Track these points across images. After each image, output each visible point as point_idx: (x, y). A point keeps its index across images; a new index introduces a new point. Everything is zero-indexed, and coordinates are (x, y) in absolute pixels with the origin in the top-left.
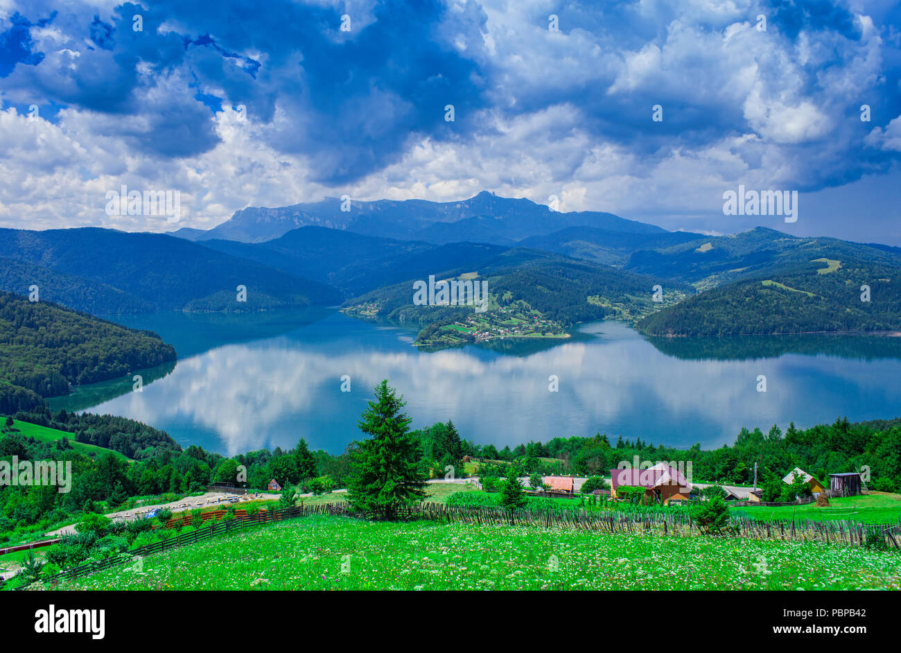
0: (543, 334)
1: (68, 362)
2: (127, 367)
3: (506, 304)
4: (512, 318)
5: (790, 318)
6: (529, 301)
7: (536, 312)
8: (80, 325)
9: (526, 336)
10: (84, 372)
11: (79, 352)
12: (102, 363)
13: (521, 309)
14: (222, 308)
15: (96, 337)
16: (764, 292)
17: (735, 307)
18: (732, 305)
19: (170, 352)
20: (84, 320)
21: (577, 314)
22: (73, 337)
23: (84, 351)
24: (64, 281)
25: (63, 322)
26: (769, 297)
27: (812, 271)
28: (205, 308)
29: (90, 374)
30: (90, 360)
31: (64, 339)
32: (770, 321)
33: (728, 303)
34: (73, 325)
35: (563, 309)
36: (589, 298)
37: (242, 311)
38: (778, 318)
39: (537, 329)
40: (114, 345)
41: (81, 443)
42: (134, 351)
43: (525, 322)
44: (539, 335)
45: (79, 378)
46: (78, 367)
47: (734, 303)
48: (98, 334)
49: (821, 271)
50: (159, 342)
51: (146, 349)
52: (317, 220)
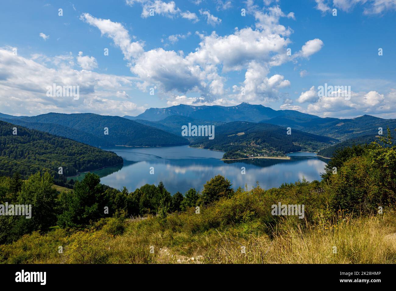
1: (77, 162)
2: (103, 165)
3: (259, 144)
4: (262, 150)
6: (268, 143)
7: (272, 147)
8: (83, 147)
10: (84, 166)
11: (81, 158)
12: (92, 163)
13: (265, 146)
19: (121, 160)
20: (85, 146)
21: (289, 149)
22: (79, 152)
23: (84, 157)
25: (76, 146)
29: (86, 167)
30: (86, 162)
31: (76, 152)
34: (80, 147)
35: (283, 146)
36: (293, 143)
40: (97, 156)
42: (106, 159)
45: (82, 168)
46: (81, 164)
48: (90, 151)
50: (116, 155)
51: (111, 158)
52: (178, 113)
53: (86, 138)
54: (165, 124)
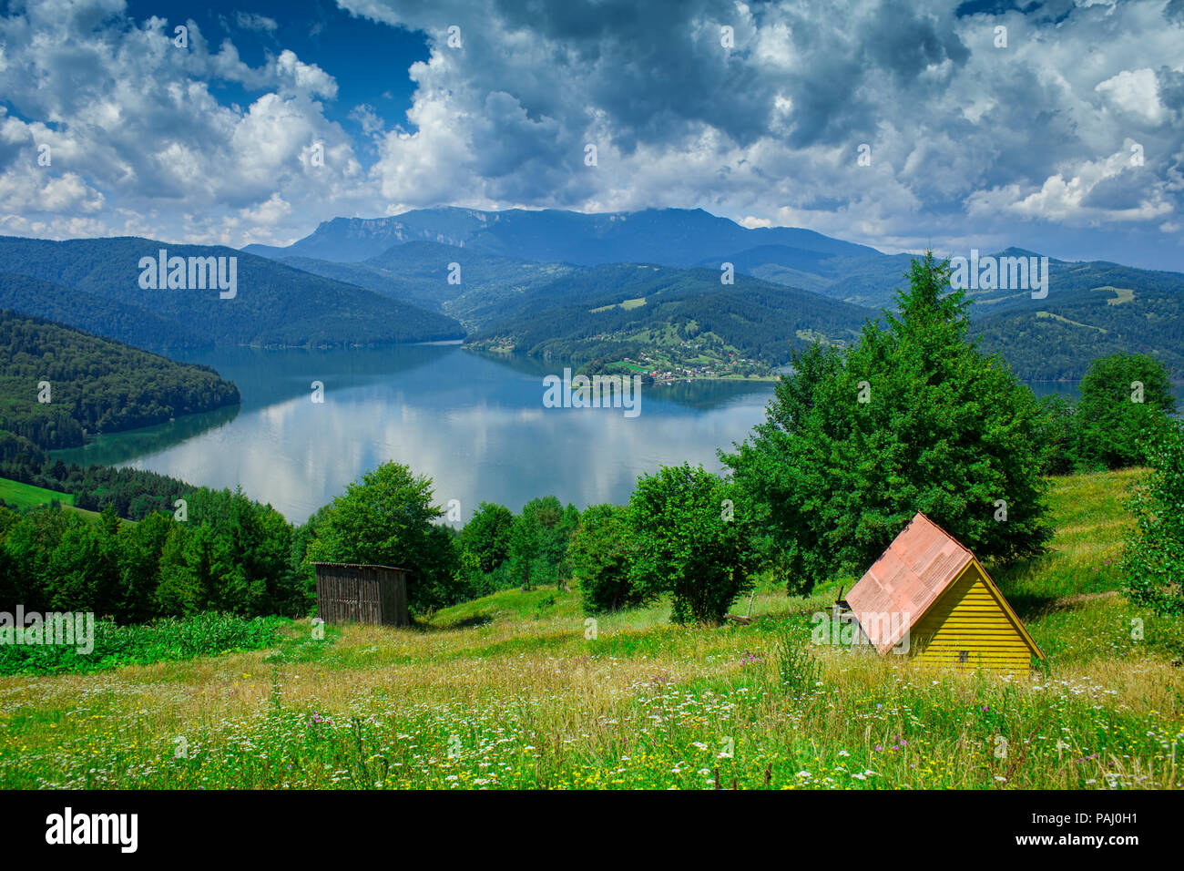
0: (747, 375)
1: (84, 401)
2: (170, 411)
3: (691, 336)
4: (700, 355)
5: (1082, 359)
6: (721, 333)
7: (731, 348)
8: (102, 352)
9: (721, 378)
10: (107, 415)
11: (99, 387)
12: (132, 404)
13: (711, 344)
14: (303, 343)
15: (125, 367)
16: (1043, 325)
17: (1006, 344)
18: (1002, 341)
19: (231, 392)
20: (110, 347)
21: (786, 352)
22: (91, 367)
23: (107, 386)
24: (89, 305)
25: (79, 347)
26: (1051, 332)
27: (1100, 300)
28: (280, 342)
29: (114, 418)
30: (115, 399)
31: (79, 369)
32: (1055, 364)
33: (996, 338)
34: (93, 352)
35: (767, 345)
36: (798, 332)
37: (330, 347)
38: (1065, 359)
39: (736, 370)
40: (151, 380)
41: (83, 510)
42: (180, 389)
43: (717, 361)
44: (741, 378)
45: (99, 423)
46: (98, 409)
47: (1005, 339)
48: (129, 365)
49: (1110, 301)
50: (216, 378)
51: (197, 386)
52: (427, 234)
53: (119, 322)
54: (384, 272)
